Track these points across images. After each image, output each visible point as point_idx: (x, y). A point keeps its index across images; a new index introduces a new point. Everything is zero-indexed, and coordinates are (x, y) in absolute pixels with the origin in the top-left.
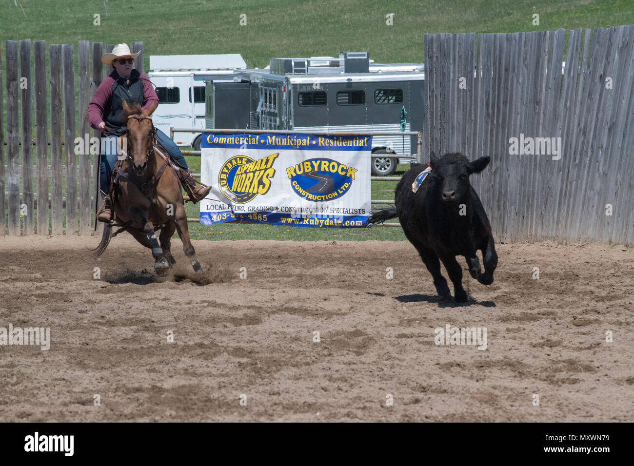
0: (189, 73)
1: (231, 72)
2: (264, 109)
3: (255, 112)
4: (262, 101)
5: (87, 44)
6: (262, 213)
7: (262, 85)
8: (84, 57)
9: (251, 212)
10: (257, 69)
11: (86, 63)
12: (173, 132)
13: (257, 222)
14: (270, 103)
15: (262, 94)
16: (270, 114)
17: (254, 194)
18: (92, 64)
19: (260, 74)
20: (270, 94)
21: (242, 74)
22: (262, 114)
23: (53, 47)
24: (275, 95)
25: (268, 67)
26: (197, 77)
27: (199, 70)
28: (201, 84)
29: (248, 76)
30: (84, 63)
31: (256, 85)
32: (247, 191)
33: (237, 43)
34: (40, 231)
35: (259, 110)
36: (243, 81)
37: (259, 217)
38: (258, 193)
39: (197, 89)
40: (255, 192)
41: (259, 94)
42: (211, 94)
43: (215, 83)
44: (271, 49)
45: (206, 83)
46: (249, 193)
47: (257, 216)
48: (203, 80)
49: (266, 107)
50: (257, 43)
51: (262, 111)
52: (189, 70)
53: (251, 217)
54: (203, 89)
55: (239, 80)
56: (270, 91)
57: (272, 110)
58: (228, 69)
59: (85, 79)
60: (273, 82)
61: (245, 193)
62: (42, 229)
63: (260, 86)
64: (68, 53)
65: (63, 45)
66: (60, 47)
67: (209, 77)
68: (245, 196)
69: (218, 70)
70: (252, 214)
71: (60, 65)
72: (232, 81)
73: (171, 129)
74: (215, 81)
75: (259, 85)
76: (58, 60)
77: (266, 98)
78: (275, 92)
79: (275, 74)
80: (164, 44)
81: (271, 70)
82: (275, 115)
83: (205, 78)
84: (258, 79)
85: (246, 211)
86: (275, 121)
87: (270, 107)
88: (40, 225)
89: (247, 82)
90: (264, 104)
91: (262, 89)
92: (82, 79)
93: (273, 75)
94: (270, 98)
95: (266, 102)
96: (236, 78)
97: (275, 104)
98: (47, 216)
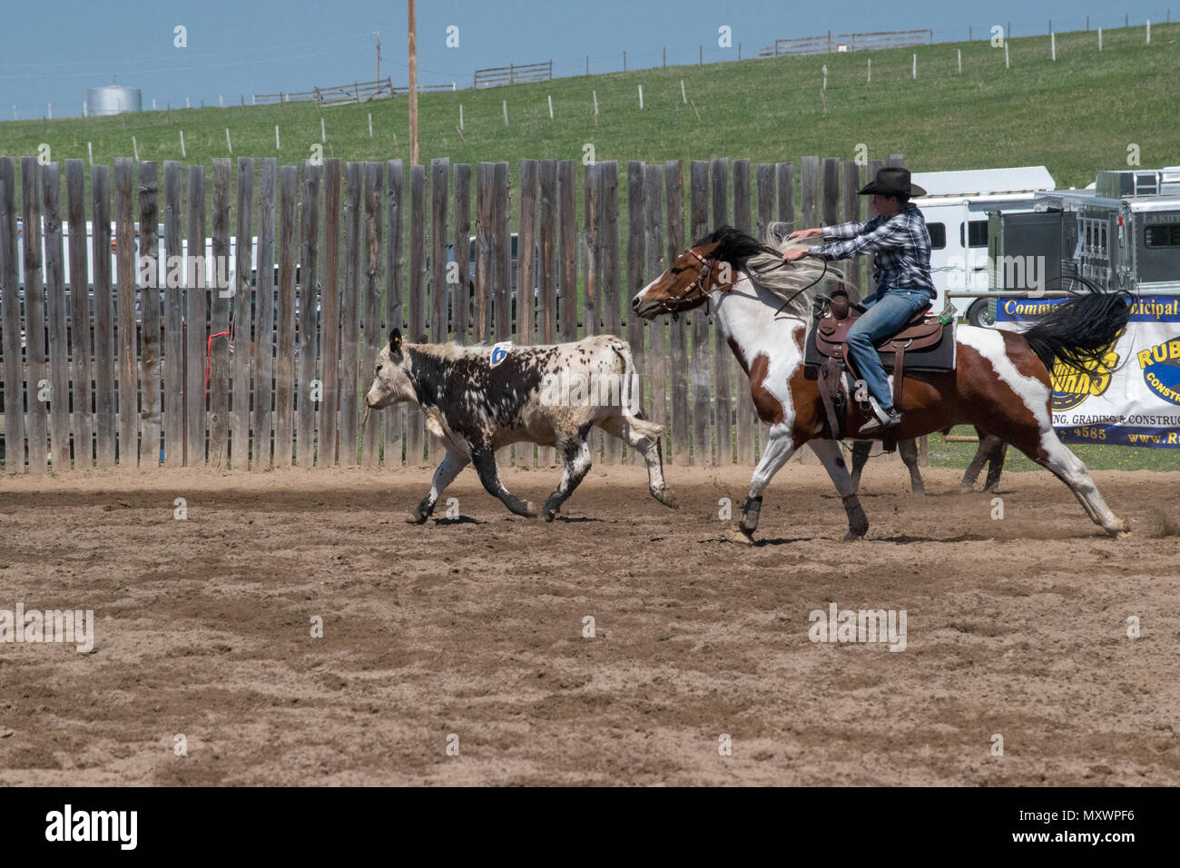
0: (960, 199)
1: (1030, 196)
2: (1085, 254)
3: (1071, 259)
4: (1082, 239)
5: (815, 161)
6: (1097, 425)
7: (1082, 215)
8: (810, 183)
9: (1078, 425)
10: (1072, 189)
11: (813, 193)
12: (949, 297)
13: (1089, 440)
14: (1096, 244)
15: (1082, 230)
16: (1095, 262)
17: (1084, 395)
18: (823, 193)
19: (1077, 198)
20: (1096, 230)
21: (1048, 199)
22: (1083, 262)
23: (762, 168)
24: (1104, 231)
25: (1093, 186)
26: (973, 206)
27: (978, 194)
28: (981, 216)
29: (1059, 201)
30: (810, 191)
31: (1072, 214)
32: (1071, 391)
33: (1035, 148)
34: (742, 459)
35: (1077, 255)
36: (1050, 211)
37: (1093, 433)
38: (1089, 393)
39: (973, 225)
40: (1085, 391)
41: (1077, 231)
42: (998, 232)
43: (1005, 216)
44: (1092, 156)
45: (990, 215)
46: (1075, 394)
47: (1089, 430)
48: (985, 210)
49: (1089, 250)
50: (1067, 148)
51: (1083, 258)
52: (962, 195)
53: (1078, 433)
54: (984, 224)
55: (1044, 209)
56: (1096, 224)
57: (1100, 256)
58: (1024, 192)
59: (811, 218)
60: (1102, 210)
61: (1068, 393)
62: (745, 456)
63: (1078, 217)
64: (785, 177)
65: (777, 165)
66: (773, 168)
67: (995, 206)
68: (1067, 399)
69: (1009, 192)
70: (1080, 428)
71: (773, 196)
72: (1032, 211)
73: (947, 292)
74: (1003, 212)
75: (1078, 215)
76: (770, 188)
77: (1089, 236)
78: (1104, 225)
79: (1104, 196)
80: (917, 154)
81: (1098, 190)
82: (1105, 263)
83: (986, 206)
84: (1075, 206)
85: (1071, 424)
86: (1105, 274)
87: (1096, 252)
88: (742, 448)
89: (1056, 211)
90: (1085, 246)
91: (1082, 222)
92: (806, 216)
93: (1102, 199)
94: (1095, 236)
95: (1089, 243)
96: (1038, 205)
97: (1104, 245)
98: (752, 435)
